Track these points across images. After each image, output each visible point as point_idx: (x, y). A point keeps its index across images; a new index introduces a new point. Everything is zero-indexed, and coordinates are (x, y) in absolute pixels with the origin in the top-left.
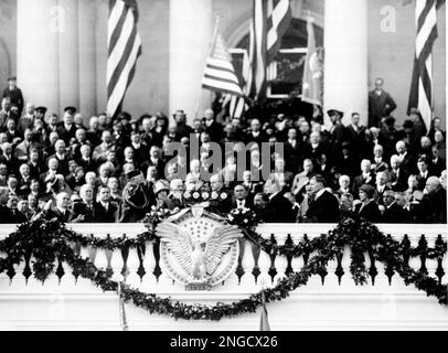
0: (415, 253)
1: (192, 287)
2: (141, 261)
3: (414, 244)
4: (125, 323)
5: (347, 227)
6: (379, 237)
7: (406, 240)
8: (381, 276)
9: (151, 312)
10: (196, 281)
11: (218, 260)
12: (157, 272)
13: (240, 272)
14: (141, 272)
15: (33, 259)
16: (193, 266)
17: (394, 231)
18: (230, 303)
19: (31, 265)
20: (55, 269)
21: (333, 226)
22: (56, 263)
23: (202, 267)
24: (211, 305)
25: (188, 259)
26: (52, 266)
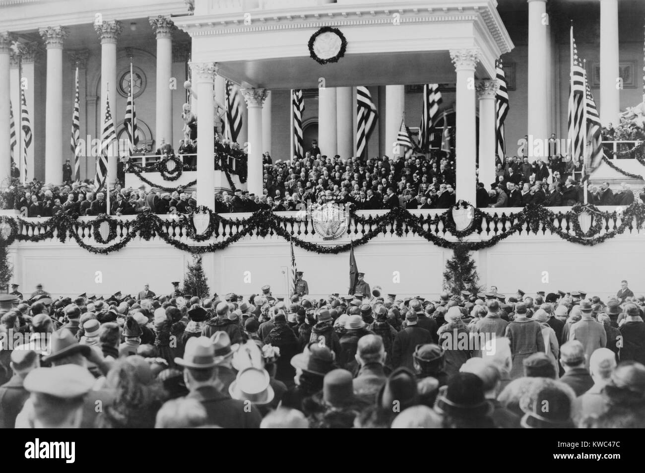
0: (426, 222)
1: (326, 239)
2: (306, 228)
3: (425, 218)
4: (293, 255)
5: (394, 211)
6: (409, 215)
7: (422, 217)
8: (410, 232)
9: (308, 250)
10: (328, 236)
11: (338, 227)
12: (313, 232)
13: (349, 232)
14: (306, 232)
15: (260, 228)
16: (326, 230)
17: (416, 212)
18: (342, 246)
19: (259, 230)
20: (269, 232)
21: (389, 211)
22: (270, 229)
23: (330, 230)
24: (334, 247)
25: (325, 227)
26: (268, 231)
